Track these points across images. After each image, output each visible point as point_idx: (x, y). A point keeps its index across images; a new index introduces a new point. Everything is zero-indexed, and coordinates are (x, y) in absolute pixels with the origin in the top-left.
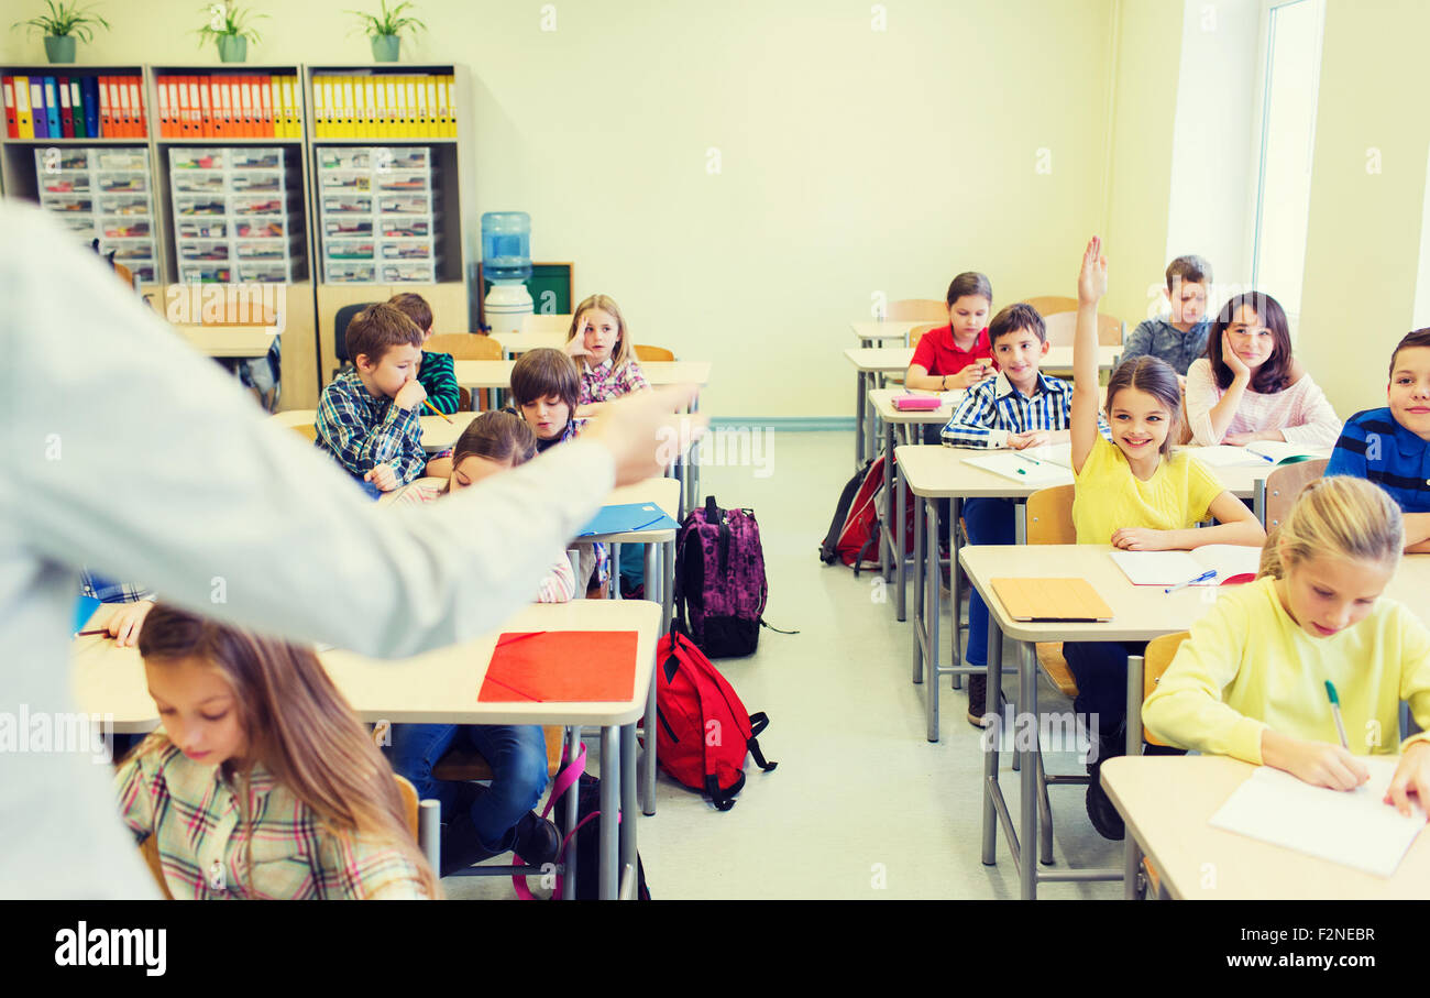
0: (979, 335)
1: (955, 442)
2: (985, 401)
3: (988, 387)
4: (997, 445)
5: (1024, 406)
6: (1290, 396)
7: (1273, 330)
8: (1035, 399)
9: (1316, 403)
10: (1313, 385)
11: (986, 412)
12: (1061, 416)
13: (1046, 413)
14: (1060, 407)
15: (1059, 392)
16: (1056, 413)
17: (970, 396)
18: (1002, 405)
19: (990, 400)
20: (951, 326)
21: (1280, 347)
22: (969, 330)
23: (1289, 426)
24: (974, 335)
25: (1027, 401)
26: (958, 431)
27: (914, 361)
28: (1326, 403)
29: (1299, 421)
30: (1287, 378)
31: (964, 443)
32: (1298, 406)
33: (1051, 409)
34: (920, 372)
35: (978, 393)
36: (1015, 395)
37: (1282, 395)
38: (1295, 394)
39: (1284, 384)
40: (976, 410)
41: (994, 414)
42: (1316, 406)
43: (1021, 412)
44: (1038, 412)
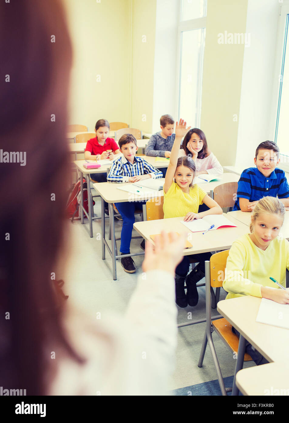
0: (106, 140)
1: (112, 181)
2: (119, 166)
3: (120, 161)
4: (126, 181)
5: (131, 167)
6: (208, 159)
7: (203, 140)
8: (134, 164)
9: (215, 161)
10: (214, 156)
11: (120, 170)
12: (142, 170)
13: (138, 169)
14: (142, 167)
15: (141, 162)
16: (141, 169)
17: (114, 164)
18: (125, 166)
19: (121, 165)
20: (97, 137)
21: (205, 145)
22: (104, 138)
23: (207, 169)
24: (104, 140)
25: (132, 165)
26: (113, 177)
27: (86, 150)
28: (218, 161)
29: (210, 167)
30: (207, 154)
31: (115, 181)
32: (210, 163)
33: (139, 167)
34: (88, 153)
35: (117, 163)
36: (128, 163)
37: (205, 159)
38: (209, 159)
39: (206, 156)
40: (117, 169)
41: (122, 170)
42: (215, 162)
43: (130, 169)
44: (136, 169)
